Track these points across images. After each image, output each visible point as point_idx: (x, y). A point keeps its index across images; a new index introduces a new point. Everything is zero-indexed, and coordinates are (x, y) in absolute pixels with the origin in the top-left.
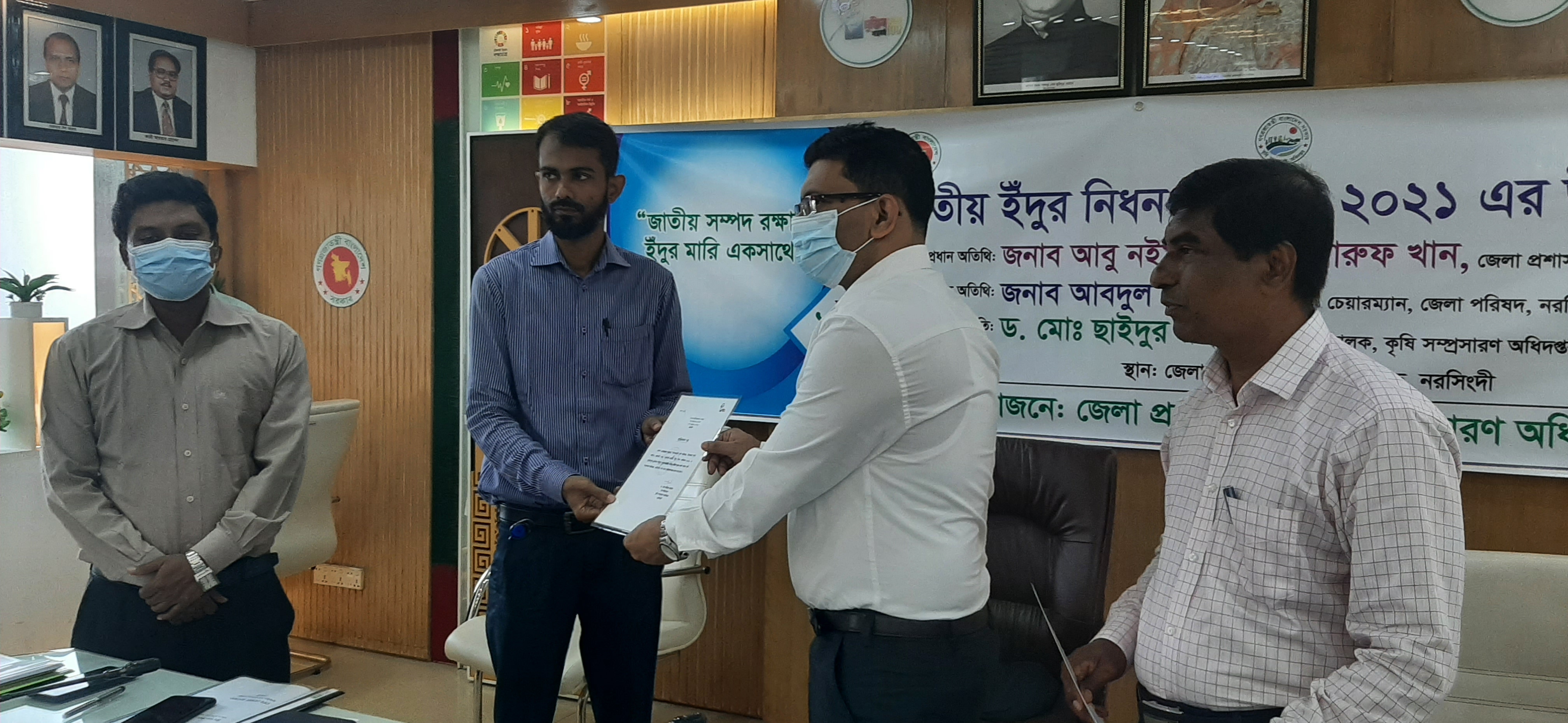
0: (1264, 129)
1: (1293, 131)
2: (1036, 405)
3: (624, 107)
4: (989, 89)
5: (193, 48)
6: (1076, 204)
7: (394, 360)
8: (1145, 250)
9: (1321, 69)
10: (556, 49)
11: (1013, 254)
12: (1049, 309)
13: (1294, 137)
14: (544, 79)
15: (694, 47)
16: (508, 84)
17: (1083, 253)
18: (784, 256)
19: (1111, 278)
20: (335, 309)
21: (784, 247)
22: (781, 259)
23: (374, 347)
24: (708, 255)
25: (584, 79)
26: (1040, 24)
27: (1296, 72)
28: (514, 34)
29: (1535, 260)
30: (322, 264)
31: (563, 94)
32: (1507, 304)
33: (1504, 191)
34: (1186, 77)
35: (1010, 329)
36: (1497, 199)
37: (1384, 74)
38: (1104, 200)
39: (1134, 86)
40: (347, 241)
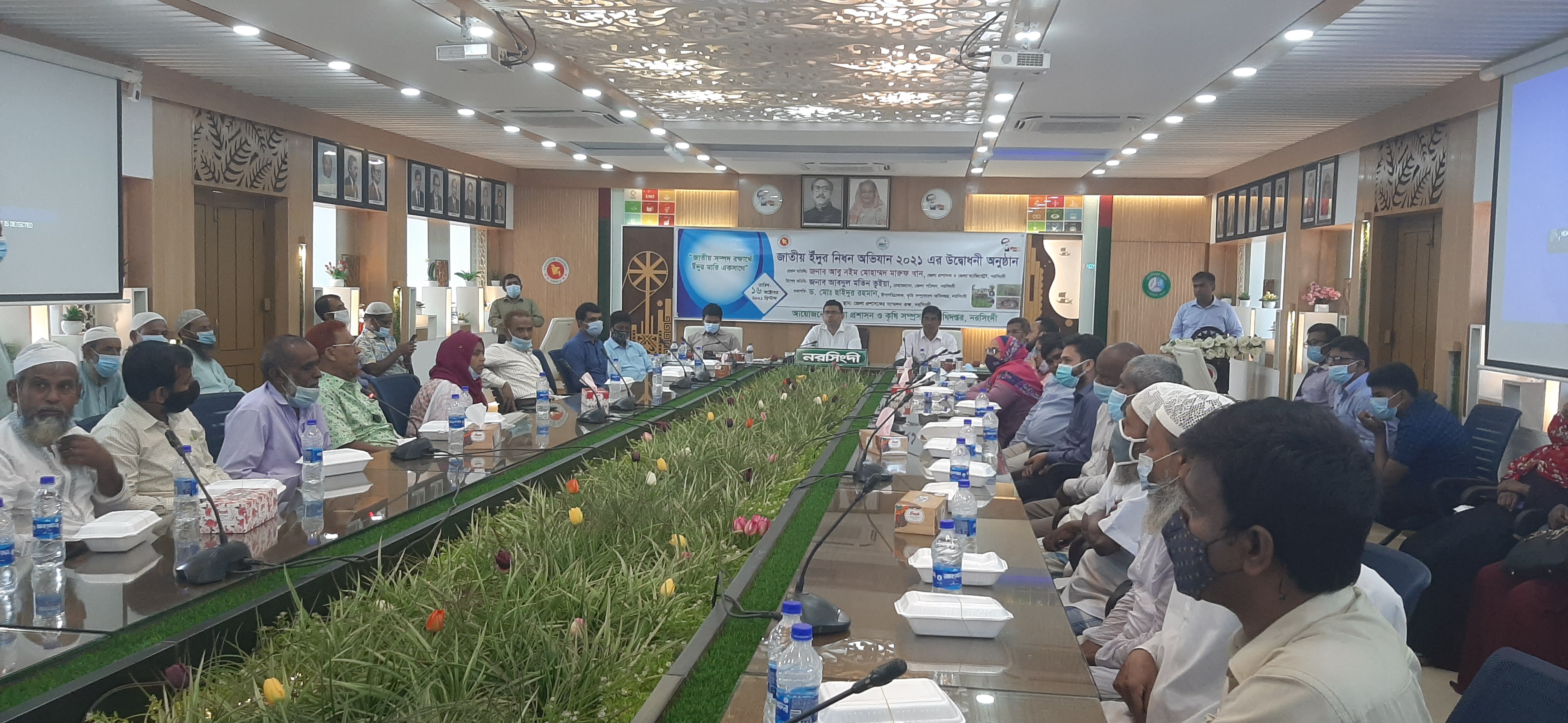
0: (878, 240)
1: (885, 241)
3: (683, 220)
4: (805, 224)
6: (830, 258)
8: (848, 271)
10: (656, 199)
11: (813, 271)
12: (823, 287)
13: (885, 243)
14: (651, 208)
16: (636, 209)
17: (832, 271)
18: (741, 270)
19: (840, 279)
20: (552, 285)
21: (741, 267)
24: (715, 269)
25: (667, 210)
26: (820, 207)
28: (638, 192)
29: (939, 275)
30: (546, 268)
32: (933, 286)
33: (933, 259)
34: (859, 225)
35: (811, 292)
36: (931, 260)
37: (906, 229)
38: (837, 257)
39: (845, 227)
40: (559, 260)
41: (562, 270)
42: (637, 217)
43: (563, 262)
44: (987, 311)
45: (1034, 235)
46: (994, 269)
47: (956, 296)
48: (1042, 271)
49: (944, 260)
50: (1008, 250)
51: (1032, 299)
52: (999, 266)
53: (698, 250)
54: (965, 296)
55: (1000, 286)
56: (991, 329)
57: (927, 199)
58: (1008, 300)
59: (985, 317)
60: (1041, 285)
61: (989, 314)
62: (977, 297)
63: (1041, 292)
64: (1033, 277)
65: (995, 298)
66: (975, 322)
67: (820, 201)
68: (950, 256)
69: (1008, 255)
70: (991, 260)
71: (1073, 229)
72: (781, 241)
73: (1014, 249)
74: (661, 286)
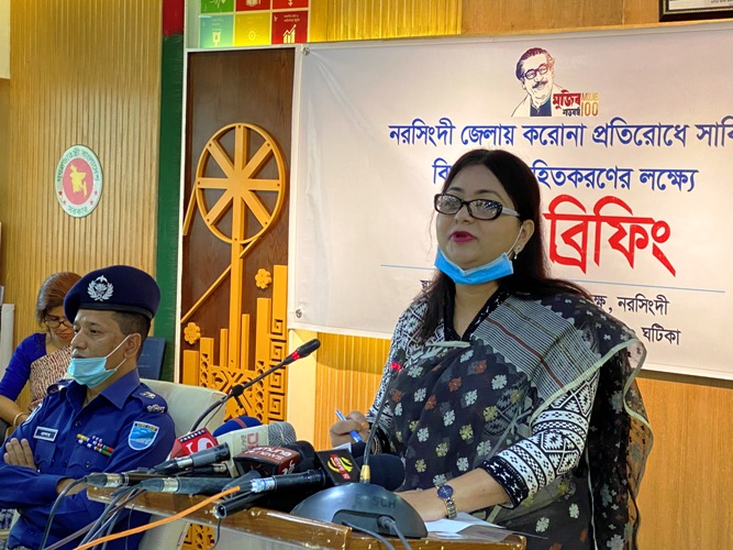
20: (72, 219)
30: (62, 174)
31: (272, 11)
40: (84, 153)
41: (89, 180)
42: (226, 26)
43: (91, 159)
74: (265, 227)
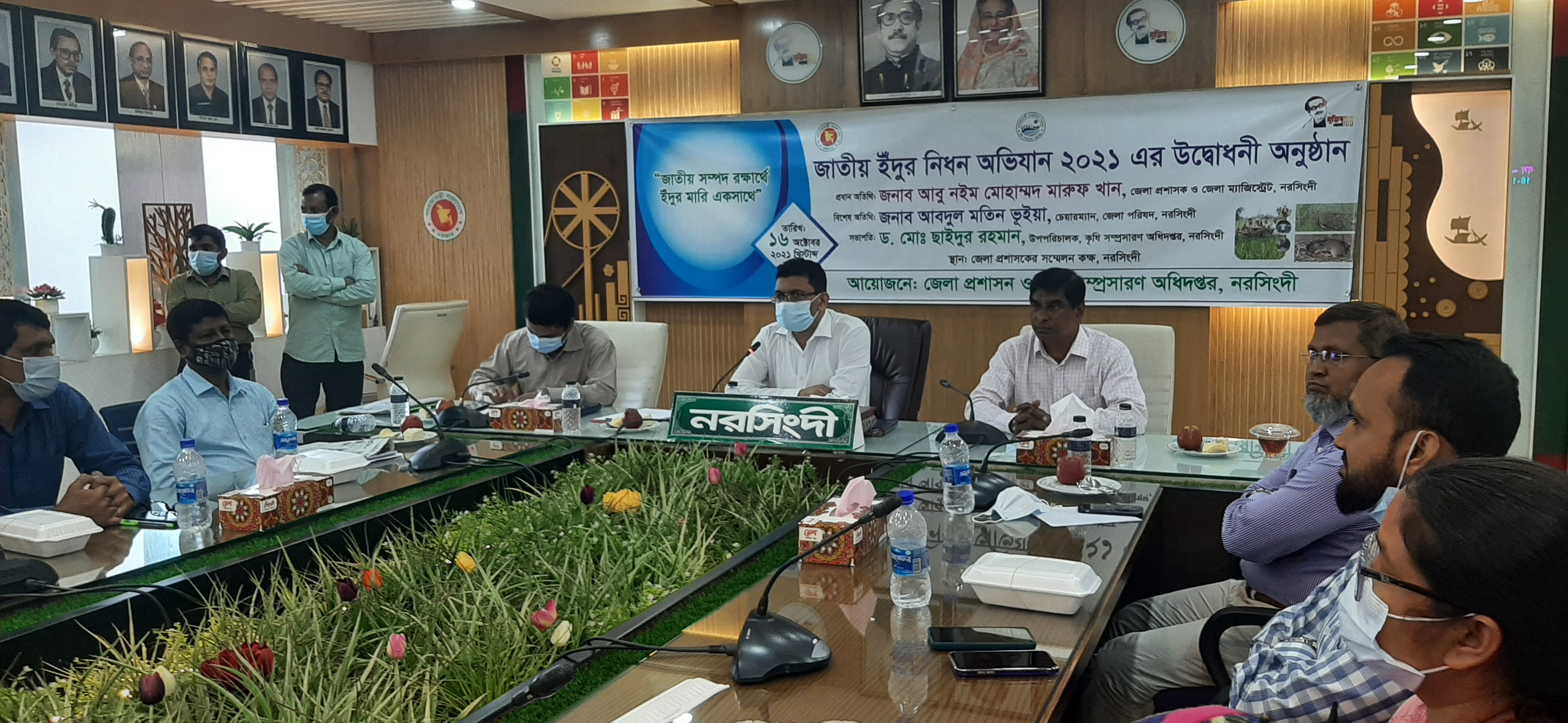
0: (1021, 121)
1: (1036, 122)
2: (902, 282)
3: (640, 105)
4: (869, 97)
5: (338, 67)
6: (920, 165)
7: (486, 274)
8: (959, 191)
9: (1050, 87)
10: (595, 68)
11: (885, 195)
12: (907, 227)
13: (1036, 125)
14: (587, 88)
15: (686, 68)
16: (562, 91)
17: (925, 193)
18: (750, 200)
19: (941, 207)
20: (441, 243)
21: (749, 193)
22: (747, 201)
23: (471, 267)
24: (701, 200)
25: (615, 88)
26: (897, 60)
27: (1036, 88)
28: (565, 59)
29: (1159, 190)
30: (430, 211)
31: (600, 98)
32: (1145, 214)
33: (1143, 154)
34: (978, 91)
35: (885, 239)
36: (1140, 158)
37: (1082, 90)
38: (936, 162)
39: (950, 96)
40: (448, 195)
41: (454, 214)
42: (565, 108)
43: (455, 200)
44: (1273, 268)
45: (1386, 85)
46: (1288, 171)
47: (1198, 236)
48: (1408, 169)
49: (1168, 156)
50: (1322, 124)
51: (1382, 235)
52: (1301, 163)
53: (670, 165)
54: (1219, 234)
55: (1304, 210)
56: (1283, 308)
57: (1129, 23)
58: (1323, 241)
59: (1266, 281)
60: (1407, 202)
61: (1278, 274)
62: (1248, 236)
63: (1406, 219)
64: (1384, 185)
65: (1291, 236)
66: (1244, 294)
67: (897, 46)
68: (1181, 146)
69: (1323, 134)
70: (1282, 151)
71: (1486, 66)
72: (823, 138)
73: (1338, 121)
74: (608, 238)
